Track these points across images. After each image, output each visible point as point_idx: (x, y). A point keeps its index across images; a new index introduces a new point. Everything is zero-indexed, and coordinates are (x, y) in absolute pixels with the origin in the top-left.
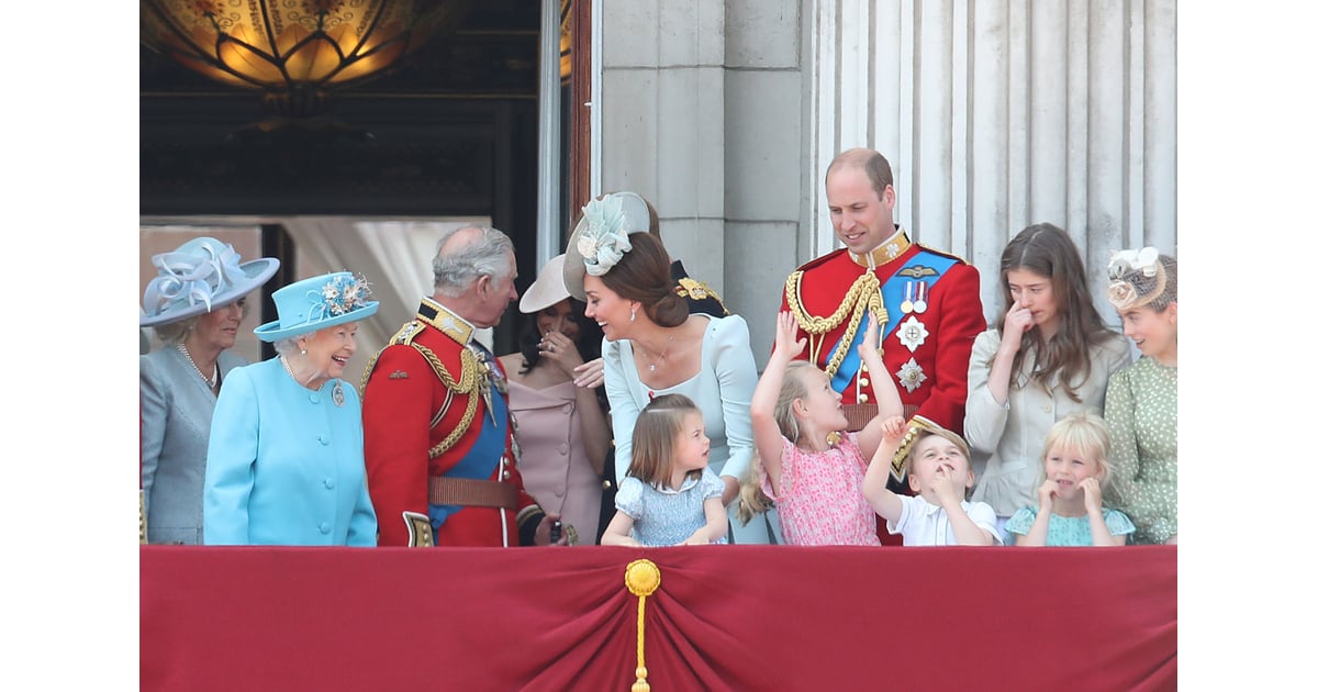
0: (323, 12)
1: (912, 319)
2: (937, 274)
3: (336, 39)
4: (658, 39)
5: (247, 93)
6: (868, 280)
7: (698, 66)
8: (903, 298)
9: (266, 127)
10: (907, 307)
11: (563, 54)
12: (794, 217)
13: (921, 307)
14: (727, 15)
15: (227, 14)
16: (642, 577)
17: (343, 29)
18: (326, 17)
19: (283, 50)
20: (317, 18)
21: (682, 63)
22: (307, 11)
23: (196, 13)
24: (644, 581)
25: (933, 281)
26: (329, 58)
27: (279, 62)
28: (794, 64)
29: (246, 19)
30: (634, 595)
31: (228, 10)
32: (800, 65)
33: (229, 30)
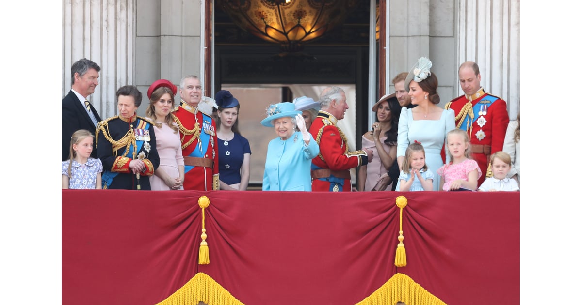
0: (300, 18)
1: (482, 118)
2: (491, 102)
3: (304, 27)
4: (408, 26)
5: (275, 43)
6: (469, 104)
7: (421, 36)
8: (479, 110)
9: (281, 55)
10: (480, 113)
11: (377, 32)
12: (452, 84)
13: (485, 113)
14: (430, 19)
15: (269, 19)
16: (401, 201)
17: (306, 24)
18: (301, 20)
19: (287, 30)
20: (298, 20)
21: (415, 35)
22: (295, 18)
23: (259, 18)
24: (402, 203)
25: (489, 105)
26: (302, 33)
27: (286, 34)
28: (452, 35)
29: (275, 20)
30: (398, 207)
31: (269, 17)
32: (454, 36)
33: (269, 24)
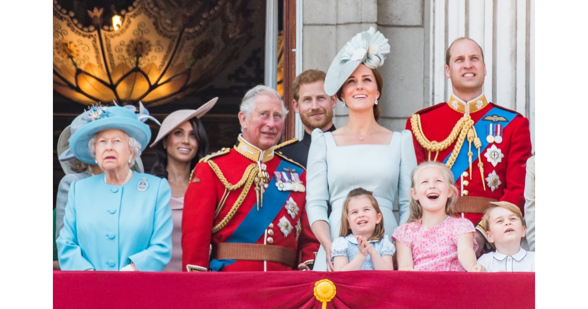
0: (138, 56)
1: (494, 147)
2: (507, 121)
3: (146, 72)
8: (487, 133)
10: (490, 139)
13: (499, 139)
15: (81, 57)
17: (151, 66)
18: (140, 59)
19: (115, 79)
20: (135, 59)
22: (129, 55)
23: (63, 57)
25: (505, 125)
26: (143, 85)
27: (113, 87)
29: (93, 59)
31: (82, 54)
33: (82, 67)
